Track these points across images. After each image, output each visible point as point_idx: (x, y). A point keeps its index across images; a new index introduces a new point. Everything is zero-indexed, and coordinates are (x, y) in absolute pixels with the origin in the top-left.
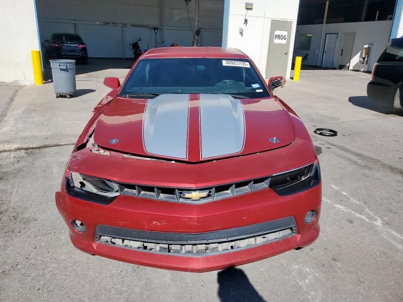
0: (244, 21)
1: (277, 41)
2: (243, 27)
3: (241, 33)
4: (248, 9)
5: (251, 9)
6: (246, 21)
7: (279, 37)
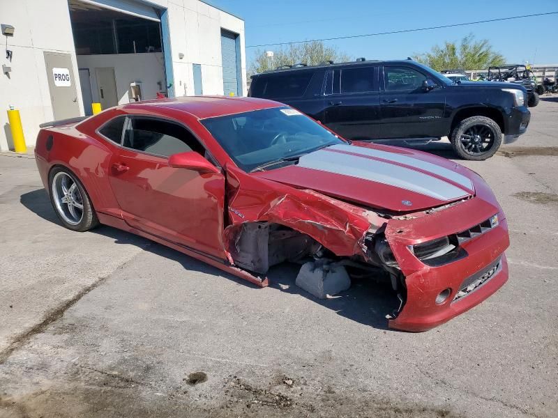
0: (6, 55)
1: (58, 83)
2: (7, 63)
3: (7, 73)
4: (7, 34)
5: (11, 35)
6: (8, 53)
7: (59, 77)
